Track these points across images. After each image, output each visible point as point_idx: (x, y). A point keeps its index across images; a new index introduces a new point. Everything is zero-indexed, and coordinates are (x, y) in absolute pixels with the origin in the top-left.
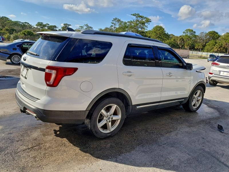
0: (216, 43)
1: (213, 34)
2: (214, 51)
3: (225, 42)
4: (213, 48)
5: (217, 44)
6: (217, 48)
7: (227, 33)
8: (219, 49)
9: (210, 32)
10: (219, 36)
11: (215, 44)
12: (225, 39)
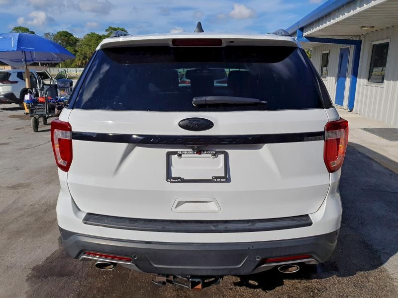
0: (76, 51)
1: (66, 36)
2: (76, 65)
3: (90, 49)
4: (74, 60)
5: (79, 54)
6: (80, 59)
7: (88, 34)
8: (84, 62)
9: (60, 32)
10: (77, 40)
11: (74, 53)
12: (87, 45)
